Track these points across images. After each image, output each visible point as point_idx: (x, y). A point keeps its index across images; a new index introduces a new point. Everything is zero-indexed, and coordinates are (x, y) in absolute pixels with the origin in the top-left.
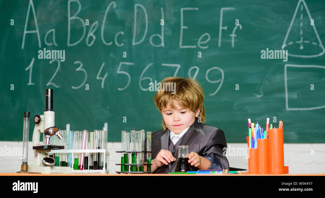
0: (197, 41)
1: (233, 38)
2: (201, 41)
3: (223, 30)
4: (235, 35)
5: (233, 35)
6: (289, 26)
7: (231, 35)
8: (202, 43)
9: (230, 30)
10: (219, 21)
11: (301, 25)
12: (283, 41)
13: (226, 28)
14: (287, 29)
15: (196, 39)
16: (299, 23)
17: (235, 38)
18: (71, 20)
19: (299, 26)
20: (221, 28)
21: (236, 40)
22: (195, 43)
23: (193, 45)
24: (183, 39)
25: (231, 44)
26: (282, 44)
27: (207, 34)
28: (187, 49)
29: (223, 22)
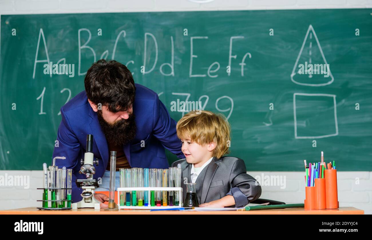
0: (207, 70)
1: (242, 67)
2: (211, 70)
3: (232, 59)
4: (245, 64)
5: (243, 64)
6: (298, 54)
7: (240, 64)
8: (211, 72)
9: (240, 59)
10: (229, 50)
11: (310, 53)
12: (292, 69)
13: (235, 57)
14: (296, 58)
15: (205, 68)
16: (308, 52)
17: (245, 67)
18: (81, 50)
19: (308, 55)
20: (230, 57)
21: (246, 69)
22: (205, 72)
23: (203, 74)
24: (193, 68)
25: (240, 72)
26: (291, 73)
27: (216, 63)
28: (197, 78)
29: (233, 51)
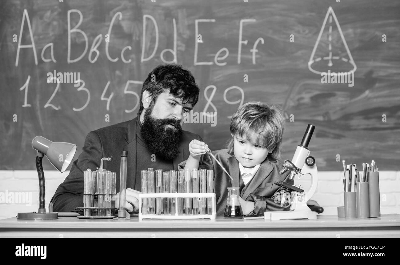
0: (214, 57)
1: (254, 54)
2: (219, 57)
3: (243, 45)
4: (257, 51)
5: (254, 51)
6: (316, 40)
7: (251, 50)
8: (219, 59)
9: (251, 45)
10: (238, 35)
11: (330, 39)
12: (309, 57)
13: (246, 42)
14: (314, 44)
15: (212, 55)
16: (328, 37)
17: (256, 53)
18: (71, 33)
19: (328, 41)
20: (240, 42)
21: (258, 56)
22: (211, 59)
23: (209, 61)
24: (198, 55)
25: (251, 60)
26: (308, 60)
27: (224, 49)
28: (203, 66)
29: (243, 36)
